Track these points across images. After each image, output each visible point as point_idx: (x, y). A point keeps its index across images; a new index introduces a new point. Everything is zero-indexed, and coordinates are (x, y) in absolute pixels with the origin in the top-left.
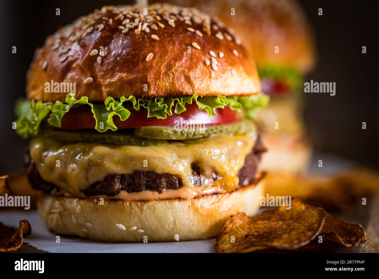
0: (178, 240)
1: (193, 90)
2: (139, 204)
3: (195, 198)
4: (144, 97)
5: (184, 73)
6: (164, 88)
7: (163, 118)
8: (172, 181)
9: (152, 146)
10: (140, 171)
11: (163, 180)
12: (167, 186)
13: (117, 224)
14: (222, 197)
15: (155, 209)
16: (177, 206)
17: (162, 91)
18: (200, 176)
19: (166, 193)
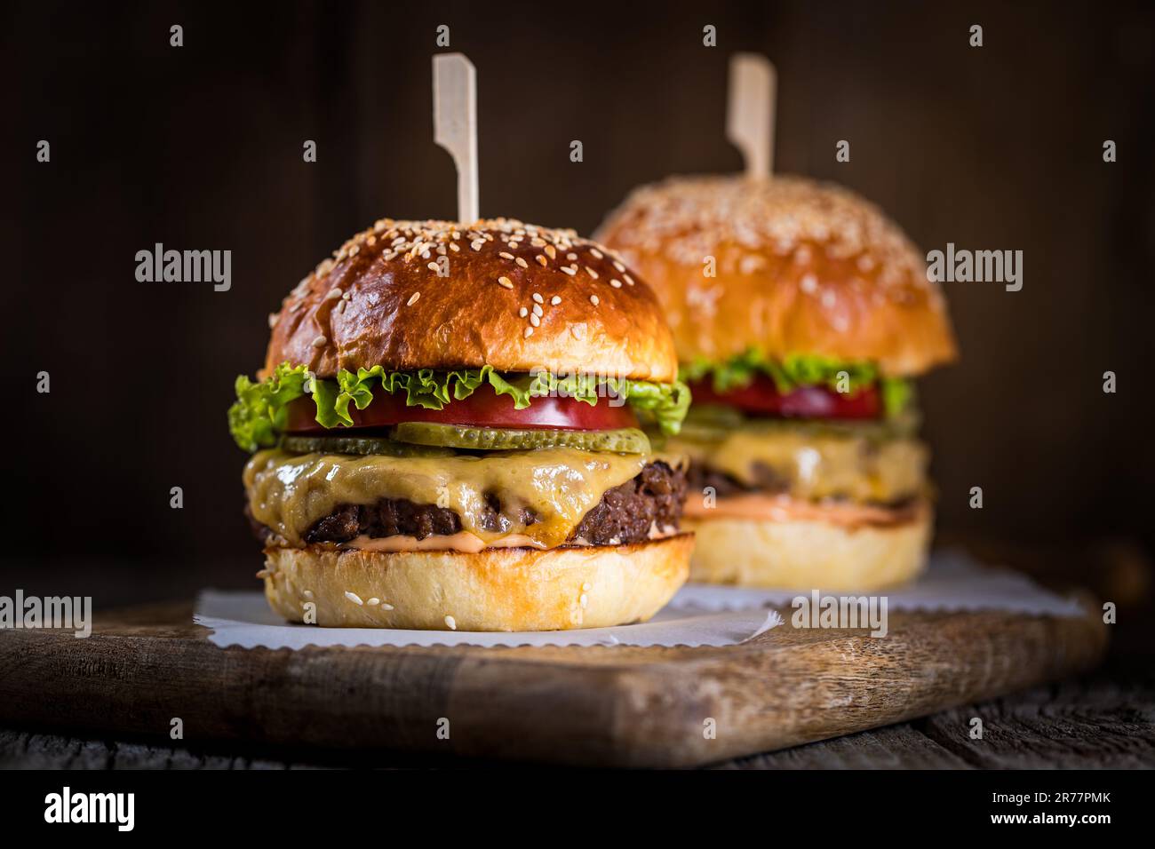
0: (454, 627)
1: (484, 358)
2: (383, 557)
3: (481, 552)
4: (399, 367)
5: (471, 328)
6: (432, 351)
7: (435, 408)
8: (441, 519)
9: (415, 456)
10: (387, 500)
11: (426, 517)
12: (434, 528)
13: (346, 593)
14: (538, 556)
15: (407, 567)
16: (446, 563)
17: (428, 357)
18: (498, 513)
19: (431, 541)
